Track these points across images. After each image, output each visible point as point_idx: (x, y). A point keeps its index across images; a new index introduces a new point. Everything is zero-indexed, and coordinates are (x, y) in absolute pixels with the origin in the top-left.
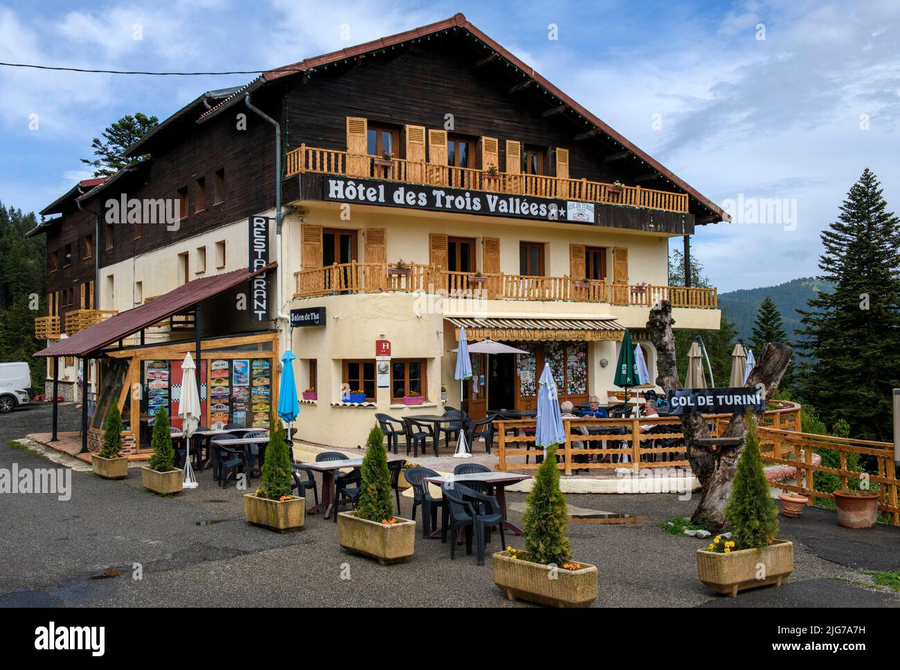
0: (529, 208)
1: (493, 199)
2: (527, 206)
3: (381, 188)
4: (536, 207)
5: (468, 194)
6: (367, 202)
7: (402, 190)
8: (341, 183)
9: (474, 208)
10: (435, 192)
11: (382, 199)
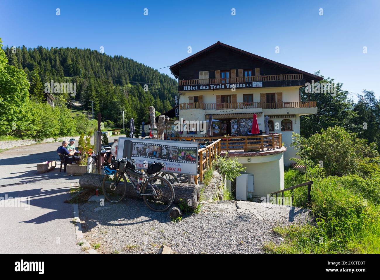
0: (239, 86)
1: (228, 85)
2: (239, 85)
3: (197, 86)
4: (242, 85)
5: (220, 85)
6: (193, 90)
7: (202, 86)
8: (187, 87)
9: (222, 88)
10: (211, 85)
11: (197, 89)
